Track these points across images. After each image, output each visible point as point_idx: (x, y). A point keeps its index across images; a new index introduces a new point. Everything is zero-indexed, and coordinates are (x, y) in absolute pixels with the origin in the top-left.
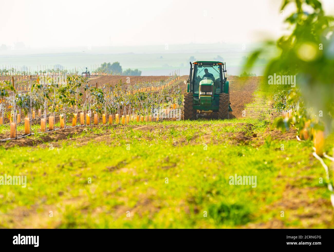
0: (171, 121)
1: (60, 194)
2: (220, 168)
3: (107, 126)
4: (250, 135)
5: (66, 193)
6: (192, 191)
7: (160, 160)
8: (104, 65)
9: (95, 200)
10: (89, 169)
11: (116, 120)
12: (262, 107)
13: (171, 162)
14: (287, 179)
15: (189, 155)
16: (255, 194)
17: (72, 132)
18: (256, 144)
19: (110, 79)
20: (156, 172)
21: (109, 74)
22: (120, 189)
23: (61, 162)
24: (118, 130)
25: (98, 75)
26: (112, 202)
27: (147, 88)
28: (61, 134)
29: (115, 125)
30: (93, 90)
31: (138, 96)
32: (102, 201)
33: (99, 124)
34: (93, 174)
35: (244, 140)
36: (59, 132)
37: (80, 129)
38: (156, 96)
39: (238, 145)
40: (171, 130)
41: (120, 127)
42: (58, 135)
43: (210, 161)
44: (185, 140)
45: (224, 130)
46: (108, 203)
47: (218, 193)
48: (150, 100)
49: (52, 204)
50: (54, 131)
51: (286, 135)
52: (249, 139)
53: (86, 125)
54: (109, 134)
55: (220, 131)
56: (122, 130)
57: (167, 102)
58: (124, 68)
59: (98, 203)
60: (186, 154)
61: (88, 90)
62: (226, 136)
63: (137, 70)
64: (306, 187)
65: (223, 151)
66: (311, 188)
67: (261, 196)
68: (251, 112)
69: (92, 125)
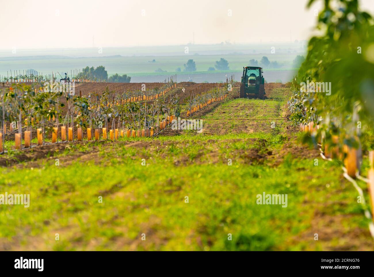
0: (168, 136)
1: (47, 223)
2: (234, 192)
3: (93, 143)
4: (264, 153)
5: (52, 223)
6: (203, 219)
7: (161, 183)
8: (86, 70)
9: (88, 230)
10: (78, 193)
11: (103, 135)
12: (275, 119)
13: (175, 186)
14: (315, 205)
15: (195, 176)
16: (278, 223)
17: (51, 150)
18: (272, 163)
19: (94, 87)
20: (157, 198)
21: (93, 81)
22: (116, 217)
23: (44, 186)
24: (107, 147)
25: (79, 82)
26: (109, 233)
27: (138, 97)
28: (40, 152)
29: (102, 141)
30: (76, 100)
31: (129, 106)
32: (97, 232)
33: (84, 140)
34: (83, 200)
35: (258, 159)
36: (37, 150)
37: (61, 146)
38: (149, 106)
39: (252, 165)
40: (170, 147)
41: (108, 143)
42: (36, 153)
43: (221, 184)
44: (187, 158)
45: (233, 147)
46: (104, 234)
47: (233, 222)
48: (143, 111)
49: (38, 235)
50: (31, 148)
51: (308, 152)
52: (264, 157)
53: (68, 141)
54: (96, 152)
55: (229, 148)
56: (111, 147)
57: (163, 113)
58: (110, 74)
59: (92, 234)
60: (192, 175)
61: (71, 99)
62: (235, 153)
63: (125, 76)
64: (338, 214)
65: (235, 172)
66: (345, 215)
67: (286, 225)
68: (263, 125)
69: (76, 141)
